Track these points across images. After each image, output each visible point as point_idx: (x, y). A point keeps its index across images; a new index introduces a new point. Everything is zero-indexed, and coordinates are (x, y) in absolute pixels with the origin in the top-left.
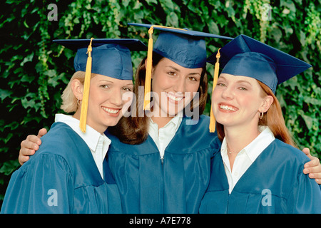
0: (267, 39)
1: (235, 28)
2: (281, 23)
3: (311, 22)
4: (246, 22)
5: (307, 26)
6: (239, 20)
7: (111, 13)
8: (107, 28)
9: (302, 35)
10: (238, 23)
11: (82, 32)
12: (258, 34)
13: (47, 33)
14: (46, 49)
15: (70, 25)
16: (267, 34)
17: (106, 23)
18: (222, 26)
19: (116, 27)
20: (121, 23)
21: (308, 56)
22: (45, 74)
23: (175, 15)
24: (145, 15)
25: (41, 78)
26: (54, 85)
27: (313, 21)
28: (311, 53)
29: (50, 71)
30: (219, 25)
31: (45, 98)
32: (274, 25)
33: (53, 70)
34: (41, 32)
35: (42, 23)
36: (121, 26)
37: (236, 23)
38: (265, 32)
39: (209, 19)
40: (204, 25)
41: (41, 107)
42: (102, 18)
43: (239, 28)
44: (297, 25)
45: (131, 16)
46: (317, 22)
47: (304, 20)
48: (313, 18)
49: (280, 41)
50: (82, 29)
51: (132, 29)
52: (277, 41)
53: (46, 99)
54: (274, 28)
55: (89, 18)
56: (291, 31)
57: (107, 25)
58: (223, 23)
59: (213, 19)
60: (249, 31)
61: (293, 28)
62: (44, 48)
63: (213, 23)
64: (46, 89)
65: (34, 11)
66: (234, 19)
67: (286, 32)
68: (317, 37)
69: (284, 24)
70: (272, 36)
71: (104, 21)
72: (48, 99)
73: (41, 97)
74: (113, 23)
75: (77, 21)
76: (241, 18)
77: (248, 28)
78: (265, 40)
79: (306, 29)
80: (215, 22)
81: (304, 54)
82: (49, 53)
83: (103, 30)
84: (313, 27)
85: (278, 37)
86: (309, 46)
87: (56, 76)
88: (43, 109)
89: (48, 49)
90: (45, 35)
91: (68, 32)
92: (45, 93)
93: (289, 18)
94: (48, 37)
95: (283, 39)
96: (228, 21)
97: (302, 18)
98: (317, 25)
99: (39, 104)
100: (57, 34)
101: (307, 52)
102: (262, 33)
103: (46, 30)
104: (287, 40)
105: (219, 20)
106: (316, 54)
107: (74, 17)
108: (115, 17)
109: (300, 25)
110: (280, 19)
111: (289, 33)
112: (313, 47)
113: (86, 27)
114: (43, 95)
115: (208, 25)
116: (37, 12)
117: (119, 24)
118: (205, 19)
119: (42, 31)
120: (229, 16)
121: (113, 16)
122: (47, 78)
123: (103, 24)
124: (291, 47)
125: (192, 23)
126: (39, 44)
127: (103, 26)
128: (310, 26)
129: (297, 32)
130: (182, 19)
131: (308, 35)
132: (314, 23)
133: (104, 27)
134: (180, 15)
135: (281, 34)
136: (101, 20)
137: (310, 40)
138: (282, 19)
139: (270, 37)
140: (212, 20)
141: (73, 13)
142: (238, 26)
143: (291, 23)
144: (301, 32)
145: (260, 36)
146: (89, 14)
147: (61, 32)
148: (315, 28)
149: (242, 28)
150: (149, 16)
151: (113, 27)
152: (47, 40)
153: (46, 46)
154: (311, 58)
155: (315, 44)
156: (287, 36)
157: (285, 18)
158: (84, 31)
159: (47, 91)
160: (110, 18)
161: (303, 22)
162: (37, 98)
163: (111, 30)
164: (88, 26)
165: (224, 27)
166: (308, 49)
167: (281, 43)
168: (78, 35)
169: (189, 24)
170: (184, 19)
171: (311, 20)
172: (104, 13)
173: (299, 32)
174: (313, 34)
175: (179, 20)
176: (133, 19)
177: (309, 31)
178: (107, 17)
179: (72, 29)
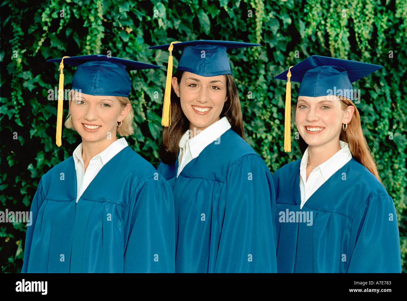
0: (264, 30)
1: (227, 19)
2: (278, 12)
3: (311, 11)
4: (240, 12)
5: (306, 14)
6: (232, 9)
7: (94, 6)
8: (90, 22)
9: (302, 25)
10: (231, 14)
11: (61, 28)
12: (253, 26)
13: (19, 29)
14: (19, 47)
15: (48, 20)
16: (263, 25)
17: (88, 17)
18: (213, 17)
19: (100, 22)
20: (104, 16)
21: (308, 49)
22: (20, 76)
23: (163, 5)
24: (130, 6)
25: (14, 81)
26: (30, 89)
27: (314, 9)
28: (311, 45)
29: (25, 73)
30: (210, 16)
31: (19, 104)
32: (271, 15)
33: (28, 72)
34: (13, 28)
35: (14, 17)
36: (105, 20)
37: (228, 12)
38: (261, 23)
39: (199, 9)
40: (194, 16)
41: (15, 114)
42: (83, 11)
43: (232, 19)
44: (296, 13)
45: (115, 9)
46: (318, 10)
47: (303, 8)
48: (313, 5)
49: (278, 32)
50: (61, 24)
51: (118, 24)
52: (275, 33)
53: (21, 104)
54: (271, 18)
55: (69, 12)
56: (289, 21)
57: (89, 20)
58: (214, 13)
59: (204, 9)
60: (243, 21)
61: (291, 17)
62: (17, 47)
63: (204, 14)
64: (21, 94)
65: (4, 4)
66: (226, 8)
67: (284, 22)
68: (317, 27)
69: (281, 13)
70: (269, 27)
71: (85, 15)
72: (23, 104)
73: (15, 103)
74: (96, 17)
75: (55, 16)
76: (234, 8)
77: (242, 18)
78: (261, 32)
79: (305, 18)
80: (205, 12)
81: (303, 47)
82: (23, 51)
83: (85, 26)
84: (313, 15)
85: (275, 28)
86: (309, 38)
87: (31, 78)
88: (17, 116)
89: (21, 48)
90: (17, 32)
91: (45, 28)
92: (19, 98)
93: (286, 6)
94: (21, 33)
95: (280, 31)
96: (219, 11)
97: (300, 5)
98: (318, 14)
99: (13, 111)
100: (31, 30)
101: (306, 45)
102: (258, 24)
103: (19, 25)
104: (285, 31)
105: (210, 9)
106: (316, 47)
107: (53, 11)
108: (99, 10)
109: (299, 14)
110: (277, 8)
111: (287, 24)
112: (314, 39)
113: (65, 22)
114: (17, 100)
115: (199, 16)
116: (7, 5)
117: (102, 18)
118: (194, 9)
119: (15, 27)
120: (221, 5)
121: (96, 9)
122: (21, 81)
123: (84, 18)
124: (288, 39)
125: (181, 15)
126: (11, 41)
127: (84, 21)
128: (310, 15)
129: (295, 22)
130: (170, 10)
131: (308, 25)
132: (314, 12)
133: (86, 22)
134: (167, 5)
135: (279, 25)
136: (82, 14)
137: (310, 31)
138: (279, 7)
139: (267, 29)
140: (202, 10)
141: (51, 6)
142: (231, 17)
143: (289, 12)
144: (301, 22)
145: (256, 27)
146: (68, 8)
147: (36, 28)
148: (316, 17)
149: (235, 18)
150: (134, 7)
151: (96, 21)
152: (20, 36)
153: (19, 44)
154: (311, 51)
155: (316, 34)
156: (285, 27)
157: (282, 6)
158: (63, 26)
159: (22, 96)
160: (93, 12)
161: (302, 10)
162: (9, 104)
163: (94, 25)
164: (67, 21)
165: (216, 17)
166: (308, 41)
167: (278, 35)
168: (56, 31)
169: (178, 16)
170: (172, 9)
171: (311, 8)
172: (85, 6)
173: (298, 22)
174: (314, 24)
175: (167, 11)
176: (118, 12)
177: (309, 20)
178: (90, 10)
179: (49, 24)
